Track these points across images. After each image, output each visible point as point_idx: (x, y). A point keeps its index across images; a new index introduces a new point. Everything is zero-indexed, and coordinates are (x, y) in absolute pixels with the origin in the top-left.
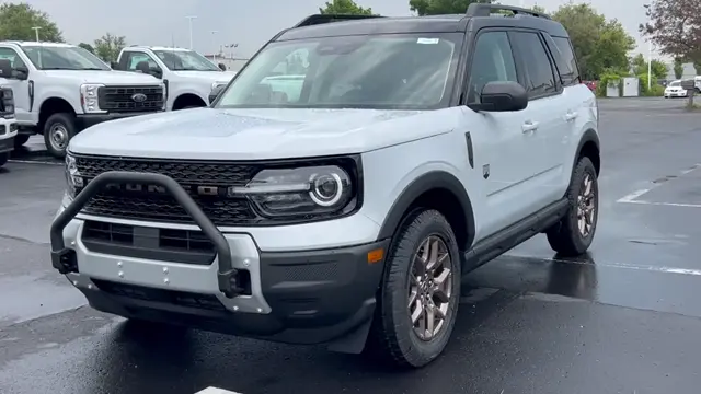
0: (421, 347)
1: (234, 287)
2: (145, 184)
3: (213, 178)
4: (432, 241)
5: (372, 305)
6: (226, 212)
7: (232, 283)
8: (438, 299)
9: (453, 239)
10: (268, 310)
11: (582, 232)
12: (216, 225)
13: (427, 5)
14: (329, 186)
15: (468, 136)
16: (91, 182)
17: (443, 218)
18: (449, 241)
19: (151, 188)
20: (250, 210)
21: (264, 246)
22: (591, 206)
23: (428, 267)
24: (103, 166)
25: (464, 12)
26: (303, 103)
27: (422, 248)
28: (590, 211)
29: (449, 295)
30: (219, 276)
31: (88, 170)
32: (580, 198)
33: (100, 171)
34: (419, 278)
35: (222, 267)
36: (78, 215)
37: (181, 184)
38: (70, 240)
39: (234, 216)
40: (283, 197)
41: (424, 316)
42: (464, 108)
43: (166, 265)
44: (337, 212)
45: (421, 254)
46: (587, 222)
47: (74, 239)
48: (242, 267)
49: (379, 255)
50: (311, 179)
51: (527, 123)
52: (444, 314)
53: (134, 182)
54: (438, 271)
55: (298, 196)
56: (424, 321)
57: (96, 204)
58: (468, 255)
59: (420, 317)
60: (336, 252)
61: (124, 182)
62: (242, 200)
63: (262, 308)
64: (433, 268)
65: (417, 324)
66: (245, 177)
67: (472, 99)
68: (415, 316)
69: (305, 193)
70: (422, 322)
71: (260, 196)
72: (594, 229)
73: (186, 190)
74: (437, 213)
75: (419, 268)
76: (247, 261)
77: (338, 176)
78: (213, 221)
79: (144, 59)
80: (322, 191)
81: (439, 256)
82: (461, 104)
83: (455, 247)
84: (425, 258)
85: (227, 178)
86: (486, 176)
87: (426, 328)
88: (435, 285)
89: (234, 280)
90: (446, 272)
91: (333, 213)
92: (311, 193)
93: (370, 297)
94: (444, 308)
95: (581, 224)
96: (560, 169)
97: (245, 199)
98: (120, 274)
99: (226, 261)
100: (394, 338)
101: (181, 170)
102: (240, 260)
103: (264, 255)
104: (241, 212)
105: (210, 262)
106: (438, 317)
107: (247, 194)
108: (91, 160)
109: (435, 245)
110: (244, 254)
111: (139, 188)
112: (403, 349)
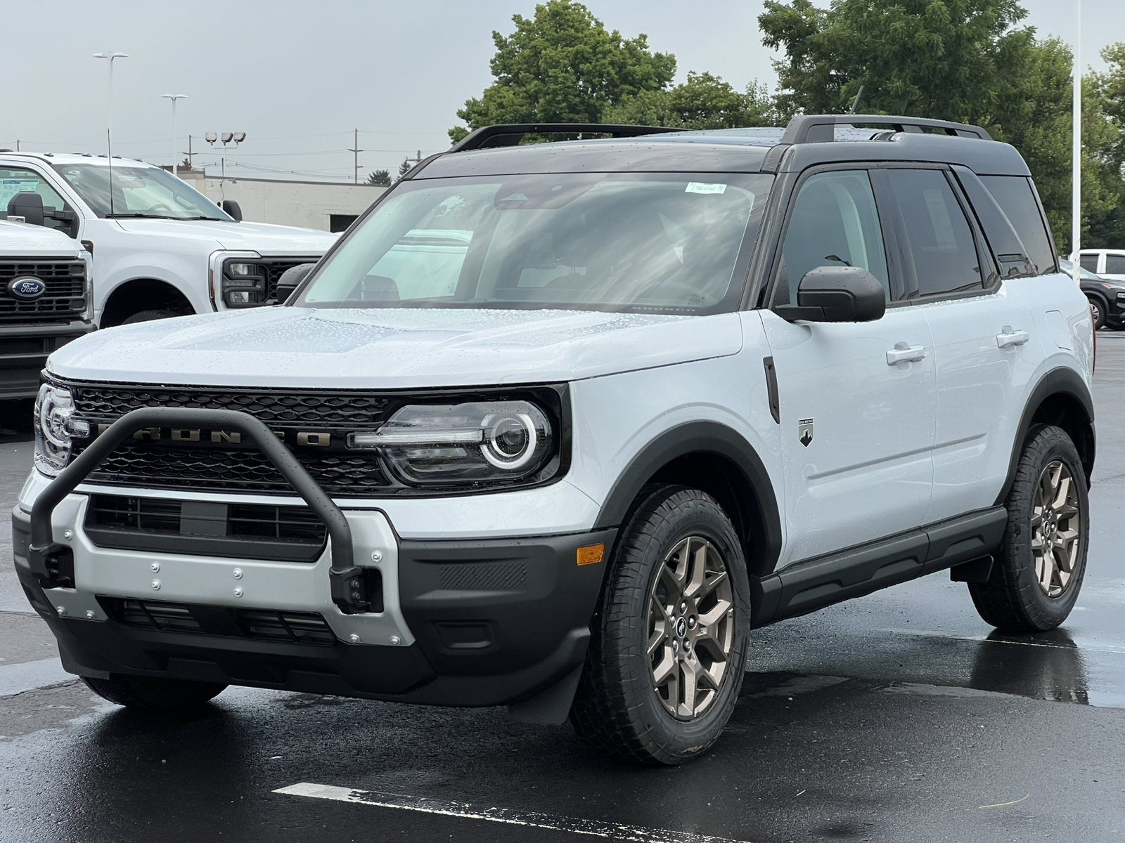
0: (670, 728)
1: (356, 595)
2: (207, 427)
3: (322, 418)
4: (695, 547)
5: (582, 639)
6: (342, 476)
7: (353, 589)
8: (707, 653)
9: (737, 546)
10: (410, 640)
11: (1046, 584)
12: (331, 496)
13: (812, 29)
14: (515, 435)
15: (769, 364)
16: (107, 429)
17: (718, 507)
18: (728, 549)
19: (216, 435)
20: (381, 473)
21: (405, 530)
22: (1071, 532)
23: (689, 592)
24: (128, 401)
25: (785, 127)
26: (463, 300)
27: (676, 555)
28: (1070, 543)
29: (727, 649)
30: (333, 577)
31: (97, 409)
32: (1038, 511)
33: (125, 410)
34: (670, 609)
35: (338, 561)
36: (80, 487)
37: (272, 429)
38: (63, 530)
39: (356, 482)
40: (437, 452)
41: (677, 675)
42: (767, 314)
43: (238, 566)
44: (527, 479)
45: (673, 565)
46: (1060, 565)
47: (71, 526)
48: (368, 564)
49: (596, 554)
50: (485, 423)
51: (898, 347)
52: (718, 682)
53: (186, 425)
54: (707, 603)
55: (460, 452)
56: (676, 684)
57: (111, 467)
58: (768, 584)
59: (669, 677)
60: (524, 543)
61: (166, 425)
62: (371, 456)
63: (401, 636)
64: (696, 595)
65: (664, 688)
66: (375, 418)
67: (783, 297)
68: (660, 672)
69: (473, 447)
70: (674, 687)
71: (399, 449)
72: (1079, 581)
73: (280, 438)
74: (705, 497)
75: (669, 591)
76: (378, 554)
77: (530, 420)
78: (324, 489)
79: (29, 187)
80: (502, 444)
81: (708, 576)
82: (760, 305)
83: (741, 564)
84: (681, 573)
85: (346, 418)
86: (806, 441)
87: (682, 699)
88: (701, 626)
89: (355, 583)
90: (722, 606)
91: (519, 481)
92: (484, 449)
93: (580, 626)
94: (717, 671)
95: (1045, 566)
96: (981, 446)
97: (376, 454)
98: (156, 583)
99: (344, 551)
100: (620, 702)
101: (269, 406)
102: (366, 551)
103: (405, 546)
104: (368, 477)
105: (314, 558)
106: (704, 684)
107: (380, 445)
108: (104, 391)
109: (701, 554)
110: (372, 542)
111: (195, 434)
112: (636, 725)
